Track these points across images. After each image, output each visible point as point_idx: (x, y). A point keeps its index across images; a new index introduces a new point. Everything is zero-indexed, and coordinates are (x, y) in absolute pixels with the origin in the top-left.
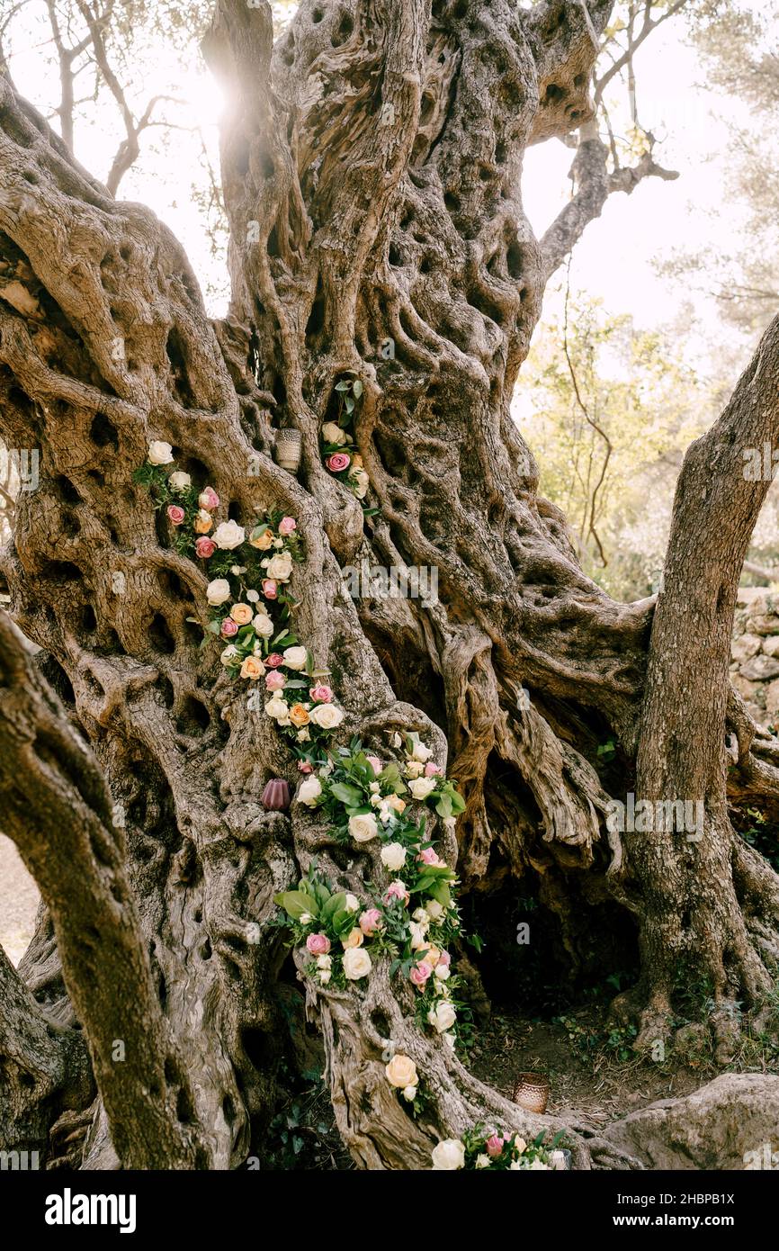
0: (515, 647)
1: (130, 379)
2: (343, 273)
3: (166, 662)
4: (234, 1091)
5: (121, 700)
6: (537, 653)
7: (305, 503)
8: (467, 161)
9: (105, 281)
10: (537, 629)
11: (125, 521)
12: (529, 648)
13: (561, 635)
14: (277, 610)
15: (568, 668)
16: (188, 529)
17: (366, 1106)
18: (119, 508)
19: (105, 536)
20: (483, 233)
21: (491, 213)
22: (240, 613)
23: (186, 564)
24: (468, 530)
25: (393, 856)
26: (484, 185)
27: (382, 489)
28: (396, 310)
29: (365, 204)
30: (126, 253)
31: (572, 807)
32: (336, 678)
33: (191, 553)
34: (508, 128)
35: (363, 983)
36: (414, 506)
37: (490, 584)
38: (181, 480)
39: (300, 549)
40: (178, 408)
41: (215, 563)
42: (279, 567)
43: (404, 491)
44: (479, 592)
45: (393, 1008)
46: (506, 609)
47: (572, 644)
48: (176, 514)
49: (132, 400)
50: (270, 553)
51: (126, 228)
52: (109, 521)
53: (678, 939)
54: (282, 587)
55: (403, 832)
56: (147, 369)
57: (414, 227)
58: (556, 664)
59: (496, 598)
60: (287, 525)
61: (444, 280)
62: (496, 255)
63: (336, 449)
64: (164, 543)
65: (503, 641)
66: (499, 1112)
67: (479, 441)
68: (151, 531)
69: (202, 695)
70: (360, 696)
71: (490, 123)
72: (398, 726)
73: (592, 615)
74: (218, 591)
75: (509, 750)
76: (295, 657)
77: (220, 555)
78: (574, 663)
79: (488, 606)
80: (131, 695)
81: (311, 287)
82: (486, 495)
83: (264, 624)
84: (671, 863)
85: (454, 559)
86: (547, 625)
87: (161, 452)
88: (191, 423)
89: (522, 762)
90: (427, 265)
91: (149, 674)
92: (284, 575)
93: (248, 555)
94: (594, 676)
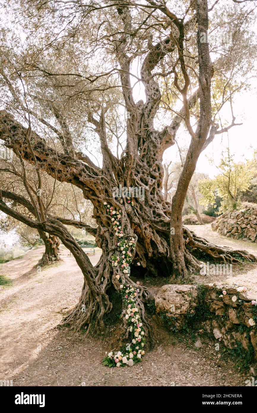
0: (153, 225)
1: (100, 196)
2: (126, 178)
3: (109, 228)
4: (109, 279)
5: (104, 232)
6: (156, 226)
7: (123, 208)
8: (150, 157)
9: (95, 186)
10: (157, 223)
11: (103, 211)
12: (155, 225)
13: (160, 223)
14: (119, 221)
15: (160, 228)
16: (110, 212)
17: (115, 280)
18: (102, 210)
19: (101, 213)
20: (152, 167)
21: (154, 163)
22: (116, 222)
23: (109, 216)
24: (145, 210)
25: (124, 252)
26: (152, 160)
27: (135, 205)
28: (136, 181)
29: (128, 170)
30: (97, 182)
31: (162, 247)
32: (124, 230)
33: (110, 215)
34: (155, 151)
35: (116, 266)
36: (138, 207)
37: (148, 217)
38: (109, 206)
39: (121, 214)
40: (107, 198)
41: (113, 216)
42: (119, 216)
43: (138, 205)
44: (146, 218)
45: (119, 270)
46: (150, 220)
47: (162, 224)
48: (108, 210)
49: (100, 198)
50: (118, 215)
51: (97, 180)
52: (101, 211)
53: (176, 267)
54: (120, 219)
55: (126, 250)
56: (102, 194)
57: (141, 168)
58: (159, 227)
59: (149, 219)
60: (120, 211)
61: (146, 175)
62: (155, 169)
63: (129, 200)
64: (107, 214)
65: (151, 224)
66: (132, 283)
67: (147, 197)
68: (105, 212)
69: (112, 232)
70: (127, 232)
71: (152, 151)
72: (131, 236)
73: (164, 221)
74: (113, 219)
75: (153, 239)
76: (120, 227)
77: (113, 215)
78: (162, 227)
79: (148, 220)
80: (105, 232)
81: (123, 181)
82: (149, 205)
83: (118, 223)
84: (174, 256)
85: (143, 214)
86: (158, 222)
87: (105, 203)
88: (109, 199)
89: (155, 241)
90: (143, 173)
91: (107, 229)
92: (120, 217)
93: (116, 215)
94: (164, 229)
